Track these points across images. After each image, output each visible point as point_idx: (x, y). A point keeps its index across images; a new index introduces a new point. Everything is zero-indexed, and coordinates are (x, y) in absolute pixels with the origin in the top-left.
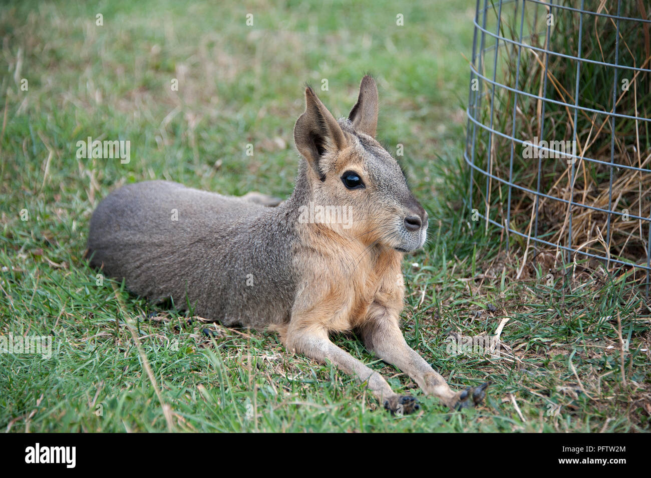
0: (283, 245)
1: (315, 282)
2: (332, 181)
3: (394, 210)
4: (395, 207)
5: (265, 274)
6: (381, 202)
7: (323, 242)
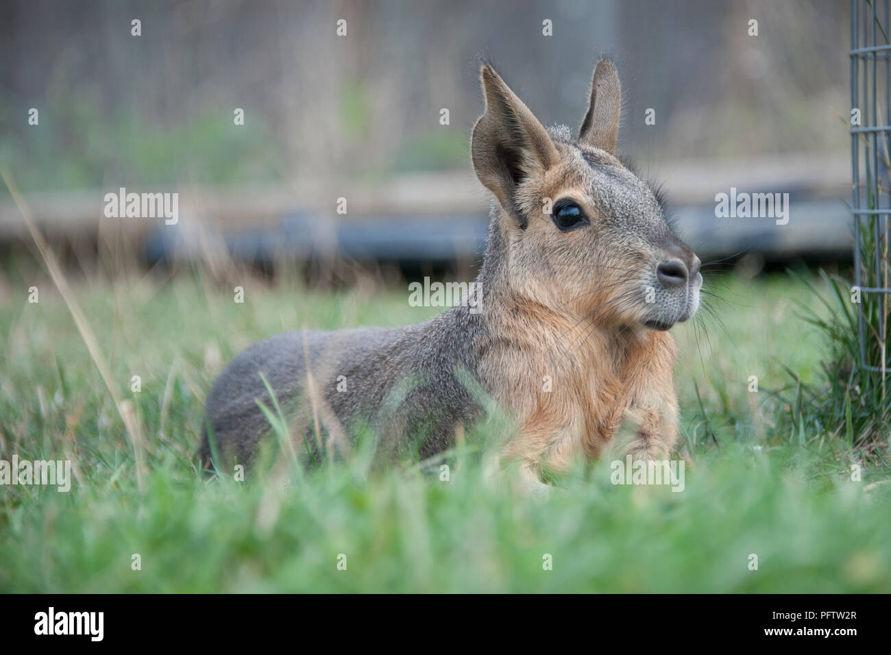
0: (461, 345)
1: (511, 394)
2: (538, 225)
3: (640, 257)
4: (641, 251)
5: (436, 400)
6: (616, 243)
7: (523, 326)
